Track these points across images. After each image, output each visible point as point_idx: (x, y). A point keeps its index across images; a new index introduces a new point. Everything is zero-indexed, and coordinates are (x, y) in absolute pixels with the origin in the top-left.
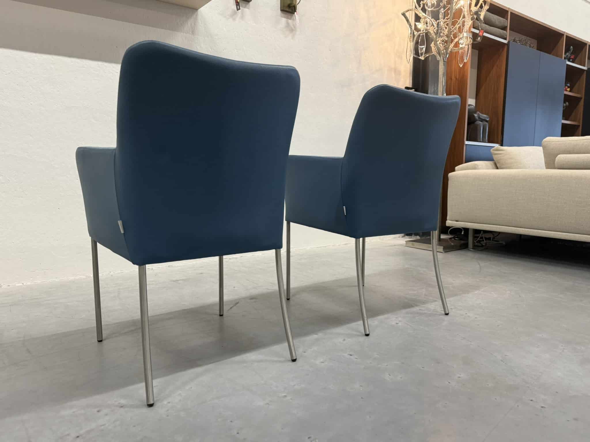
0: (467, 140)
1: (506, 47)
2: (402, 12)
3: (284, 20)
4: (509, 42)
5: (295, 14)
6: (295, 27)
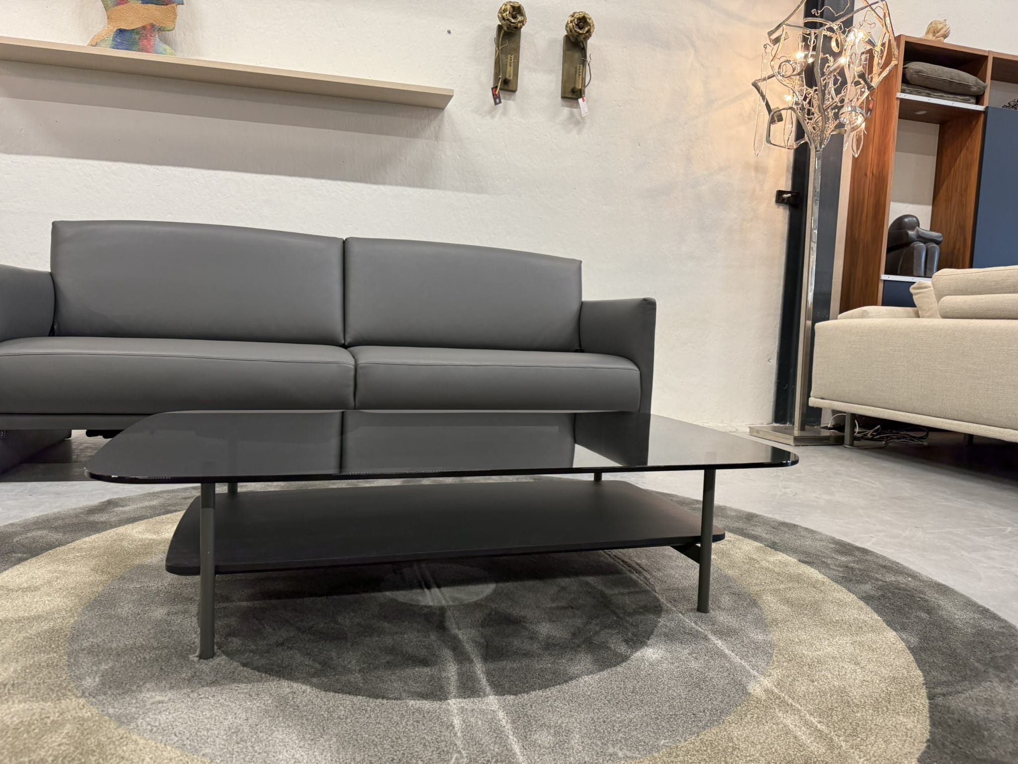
0: (886, 273)
1: (983, 116)
3: (566, 111)
4: (987, 108)
5: (580, 100)
6: (583, 118)
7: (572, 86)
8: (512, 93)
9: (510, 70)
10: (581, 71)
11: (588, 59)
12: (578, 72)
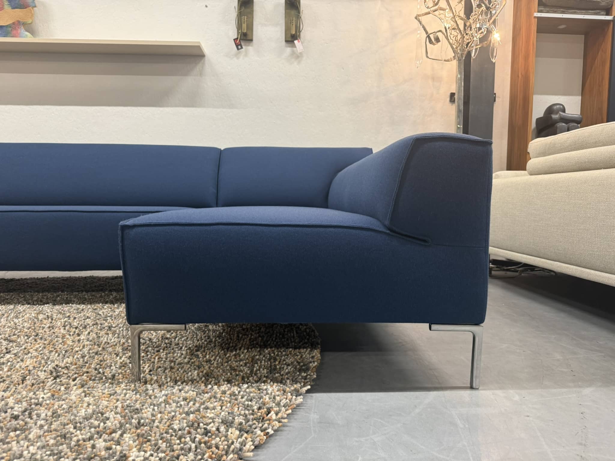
1: (612, 23)
2: (415, 15)
3: (289, 50)
5: (296, 42)
6: (299, 54)
8: (250, 42)
9: (244, 26)
11: (301, 14)
12: (292, 23)
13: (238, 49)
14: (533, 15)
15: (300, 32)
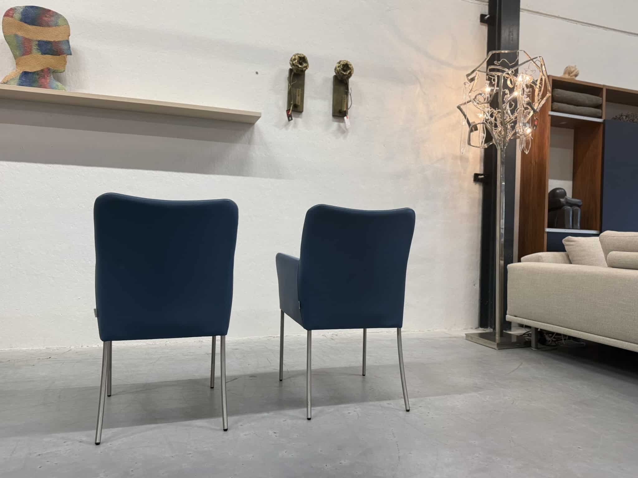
0: (549, 227)
1: (602, 125)
2: (458, 105)
3: (335, 124)
4: (604, 120)
5: (345, 118)
6: (347, 129)
7: (340, 108)
8: (299, 113)
9: (298, 98)
10: (345, 99)
11: (350, 91)
12: (343, 100)
13: (289, 120)
14: (548, 113)
15: (347, 108)
